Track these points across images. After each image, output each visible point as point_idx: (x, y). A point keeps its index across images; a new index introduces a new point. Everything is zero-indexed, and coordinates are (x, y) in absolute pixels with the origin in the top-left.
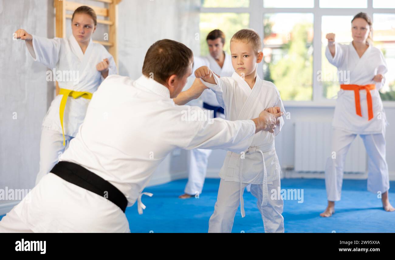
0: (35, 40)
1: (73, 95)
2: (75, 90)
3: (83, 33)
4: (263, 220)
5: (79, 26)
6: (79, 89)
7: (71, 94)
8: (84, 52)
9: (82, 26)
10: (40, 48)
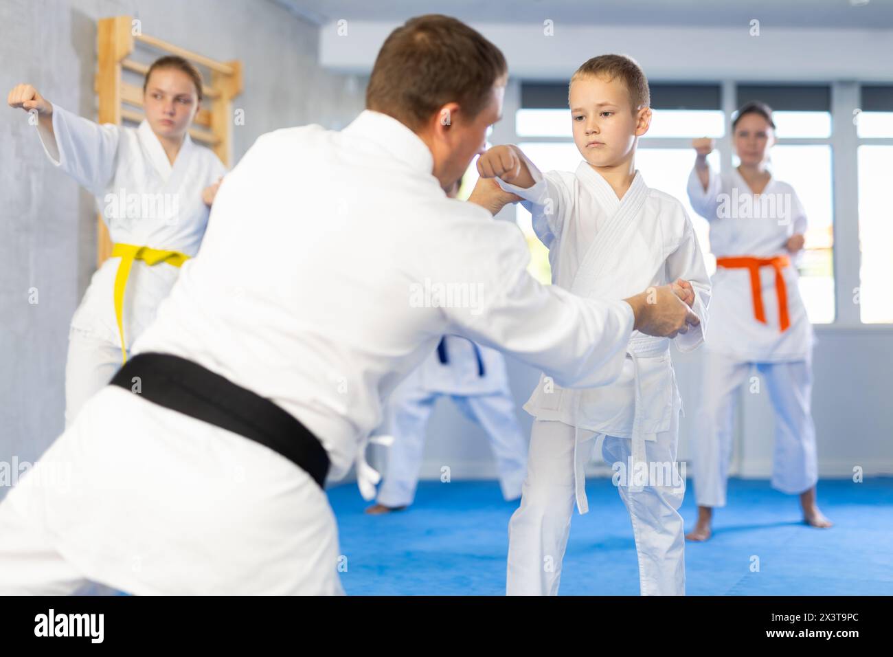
0: (59, 118)
1: (145, 255)
2: (151, 246)
3: (172, 114)
4: (634, 526)
5: (163, 97)
6: (161, 243)
7: (140, 255)
8: (171, 162)
9: (169, 98)
10: (70, 138)
